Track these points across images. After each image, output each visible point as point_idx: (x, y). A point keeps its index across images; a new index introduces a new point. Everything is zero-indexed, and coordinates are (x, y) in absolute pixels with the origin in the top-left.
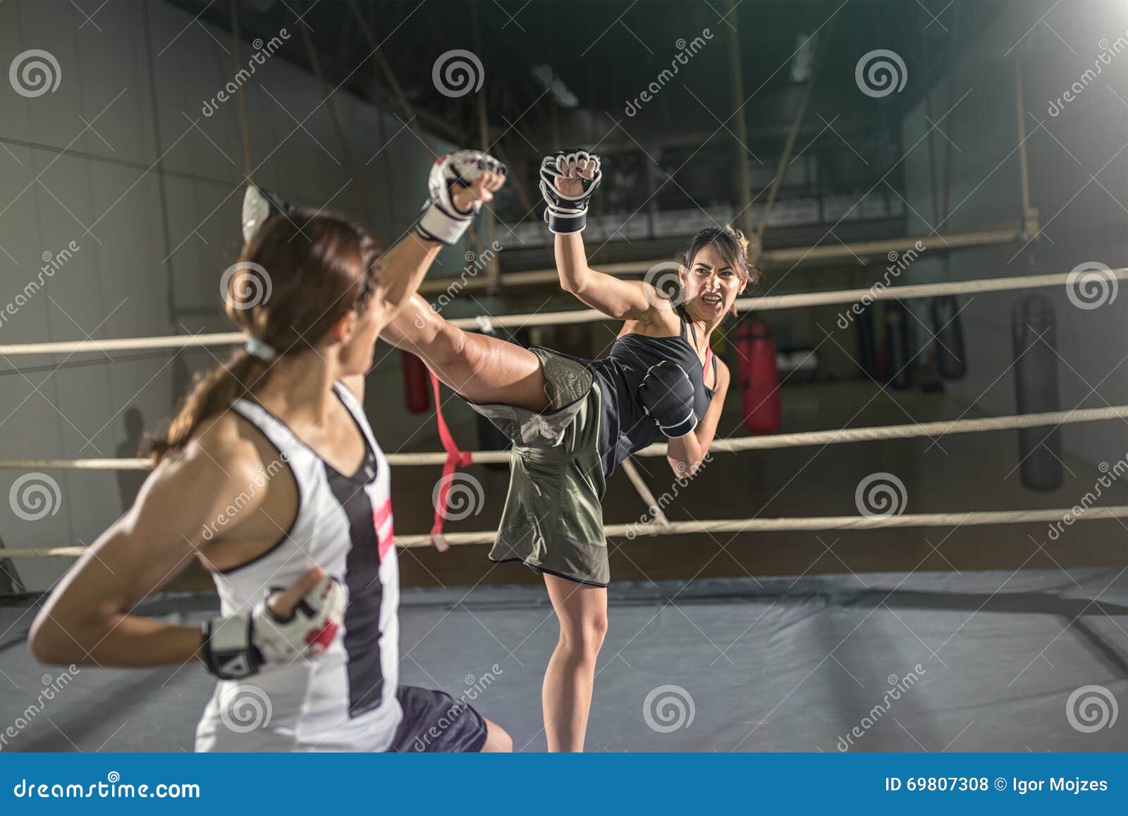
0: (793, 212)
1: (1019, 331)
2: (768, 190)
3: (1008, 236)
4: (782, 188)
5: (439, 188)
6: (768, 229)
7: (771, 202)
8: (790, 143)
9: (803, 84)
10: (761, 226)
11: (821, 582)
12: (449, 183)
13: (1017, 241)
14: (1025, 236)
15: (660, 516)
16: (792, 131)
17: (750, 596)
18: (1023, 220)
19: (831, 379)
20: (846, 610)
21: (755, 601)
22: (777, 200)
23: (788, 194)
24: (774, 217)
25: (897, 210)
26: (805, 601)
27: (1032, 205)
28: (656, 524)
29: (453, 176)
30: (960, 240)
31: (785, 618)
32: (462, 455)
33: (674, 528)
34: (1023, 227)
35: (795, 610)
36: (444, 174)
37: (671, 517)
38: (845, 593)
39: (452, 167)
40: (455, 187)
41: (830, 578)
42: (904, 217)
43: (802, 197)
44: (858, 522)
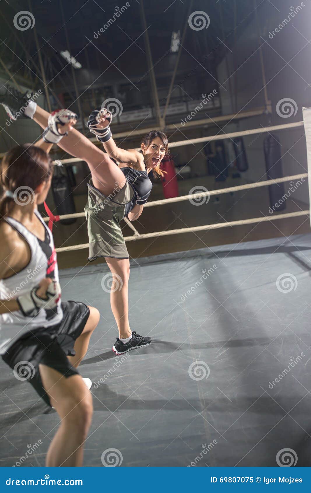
0: (176, 108)
1: (267, 149)
2: (166, 100)
3: (260, 112)
4: (172, 99)
5: (52, 125)
6: (167, 116)
7: (167, 105)
8: (173, 79)
9: (176, 53)
10: (164, 115)
11: (199, 251)
12: (57, 124)
13: (264, 114)
14: (267, 112)
15: (136, 233)
16: (174, 73)
17: (173, 260)
18: (266, 105)
19: (197, 176)
20: (209, 260)
21: (176, 261)
22: (169, 104)
23: (174, 101)
24: (169, 111)
25: (217, 105)
26: (194, 259)
27: (269, 99)
28: (135, 236)
29: (58, 121)
30: (242, 115)
31: (187, 265)
32: (55, 217)
33: (142, 237)
34: (266, 109)
35: (191, 262)
36: (54, 120)
37: (140, 233)
38: (208, 254)
39: (58, 117)
40: (59, 125)
41: (202, 249)
42: (220, 108)
43: (179, 102)
44: (210, 227)
